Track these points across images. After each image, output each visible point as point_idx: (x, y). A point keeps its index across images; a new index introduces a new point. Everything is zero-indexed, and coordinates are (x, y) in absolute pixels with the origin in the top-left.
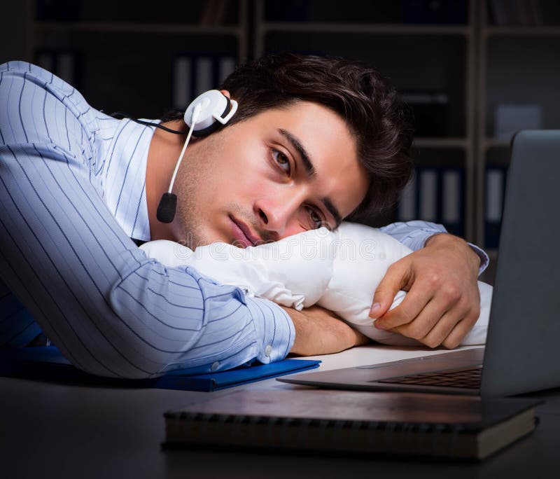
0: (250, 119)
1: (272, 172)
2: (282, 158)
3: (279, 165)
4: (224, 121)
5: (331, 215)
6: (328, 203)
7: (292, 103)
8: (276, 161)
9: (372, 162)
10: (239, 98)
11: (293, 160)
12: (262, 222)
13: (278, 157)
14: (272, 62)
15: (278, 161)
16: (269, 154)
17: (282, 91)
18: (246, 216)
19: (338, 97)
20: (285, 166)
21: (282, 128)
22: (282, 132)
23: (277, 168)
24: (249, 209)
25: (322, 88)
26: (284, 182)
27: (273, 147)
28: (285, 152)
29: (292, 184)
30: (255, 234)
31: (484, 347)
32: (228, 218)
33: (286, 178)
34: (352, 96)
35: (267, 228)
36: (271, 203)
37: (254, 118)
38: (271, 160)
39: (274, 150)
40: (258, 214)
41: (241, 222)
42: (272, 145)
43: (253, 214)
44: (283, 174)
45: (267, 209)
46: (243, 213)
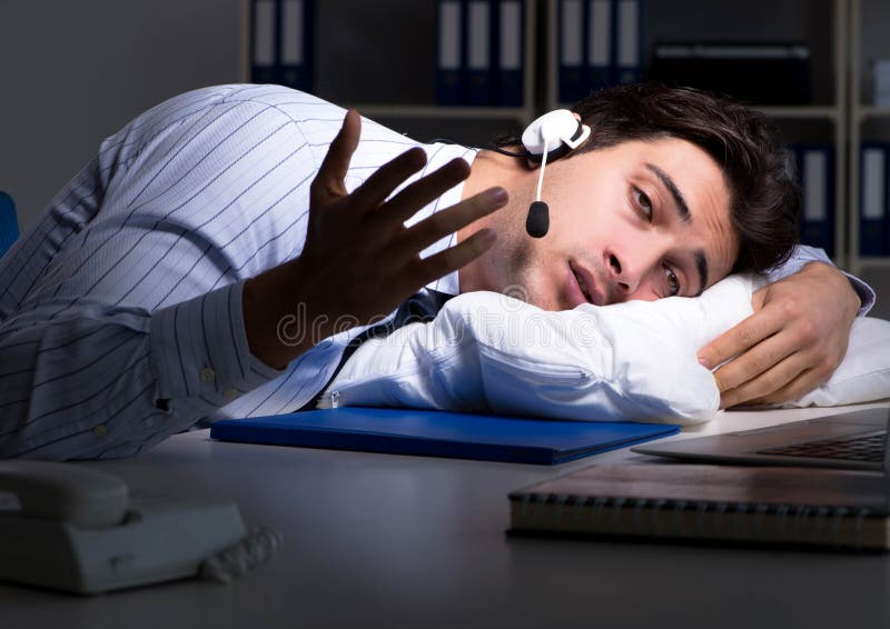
0: (607, 149)
1: (633, 214)
2: (645, 199)
3: (641, 206)
4: (573, 145)
7: (660, 137)
8: (637, 202)
11: (658, 201)
12: (613, 271)
13: (641, 196)
15: (641, 202)
16: (630, 192)
18: (593, 264)
19: (717, 137)
20: (646, 209)
21: (649, 162)
22: (650, 167)
23: (639, 212)
24: (599, 254)
25: (699, 124)
26: (643, 228)
27: (635, 186)
28: (649, 193)
30: (600, 288)
32: (567, 265)
33: (646, 224)
34: (735, 138)
35: (618, 278)
37: (611, 148)
38: (632, 200)
39: (637, 189)
40: (608, 262)
41: (585, 270)
42: (635, 181)
43: (602, 261)
44: (644, 219)
45: (621, 257)
46: (589, 260)
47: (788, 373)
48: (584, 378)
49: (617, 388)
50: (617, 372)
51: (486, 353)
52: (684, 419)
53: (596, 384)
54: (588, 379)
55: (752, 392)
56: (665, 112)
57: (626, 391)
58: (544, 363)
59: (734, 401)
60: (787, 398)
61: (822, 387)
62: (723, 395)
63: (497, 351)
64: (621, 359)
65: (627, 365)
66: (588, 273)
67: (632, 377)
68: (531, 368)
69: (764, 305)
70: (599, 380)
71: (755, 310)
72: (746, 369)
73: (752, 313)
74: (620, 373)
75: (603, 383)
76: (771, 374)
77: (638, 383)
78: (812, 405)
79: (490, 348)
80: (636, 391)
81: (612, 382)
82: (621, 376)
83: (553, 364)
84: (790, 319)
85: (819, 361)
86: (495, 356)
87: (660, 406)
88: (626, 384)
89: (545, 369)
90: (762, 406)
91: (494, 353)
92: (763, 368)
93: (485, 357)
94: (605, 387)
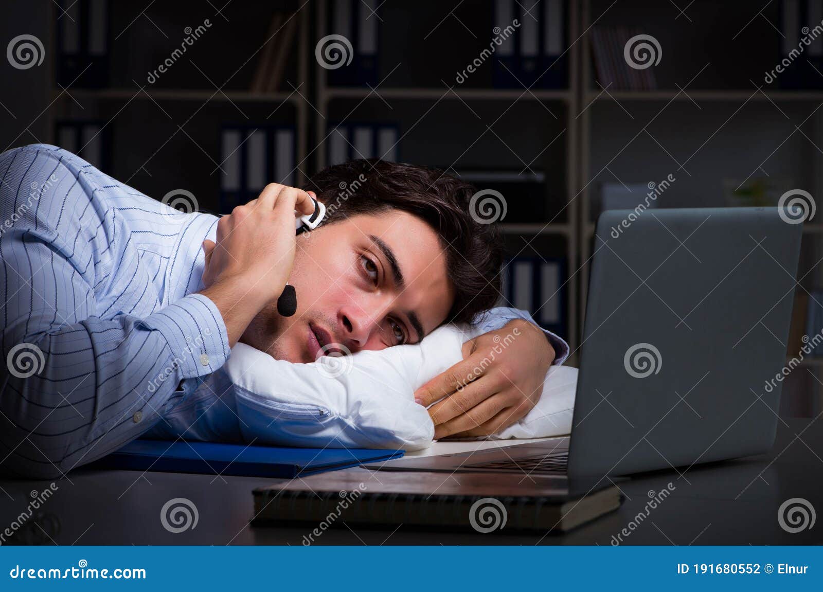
1: (360, 279)
2: (371, 265)
3: (367, 272)
4: (312, 225)
5: (414, 329)
6: (413, 318)
7: (384, 210)
8: (364, 268)
9: (463, 279)
10: (327, 201)
11: (381, 268)
12: (346, 330)
13: (367, 263)
14: (364, 167)
15: (367, 268)
16: (359, 261)
17: (375, 197)
18: (329, 323)
19: (433, 209)
20: (373, 274)
21: (373, 234)
22: (373, 238)
23: (365, 276)
24: (332, 316)
25: (417, 198)
26: (369, 291)
27: (362, 255)
28: (374, 259)
29: (379, 293)
31: (569, 437)
32: (308, 327)
33: (373, 287)
34: (448, 209)
35: (350, 336)
36: (357, 311)
38: (359, 267)
39: (364, 257)
40: (341, 323)
41: (322, 330)
42: (361, 251)
43: (336, 322)
44: (371, 283)
45: (352, 317)
46: (325, 321)
47: (489, 411)
48: (322, 415)
49: (351, 422)
50: (350, 410)
51: (241, 394)
52: (408, 446)
53: (332, 420)
54: (326, 416)
55: (459, 426)
56: (386, 186)
57: (359, 425)
58: (289, 403)
59: (444, 433)
60: (490, 432)
61: (520, 423)
62: (437, 427)
63: (250, 393)
64: (353, 399)
65: (359, 404)
66: (325, 332)
67: (363, 413)
68: (278, 407)
69: (472, 353)
70: (336, 417)
71: (463, 357)
72: (454, 407)
73: (462, 359)
74: (353, 410)
75: (339, 419)
76: (475, 412)
77: (368, 418)
78: (512, 438)
79: (244, 390)
80: (366, 424)
81: (347, 417)
82: (354, 412)
83: (296, 403)
84: (492, 366)
85: (517, 401)
86: (247, 397)
87: (387, 436)
88: (358, 419)
89: (290, 408)
90: (468, 439)
91: (247, 395)
92: (468, 407)
93: (239, 397)
94: (340, 422)
